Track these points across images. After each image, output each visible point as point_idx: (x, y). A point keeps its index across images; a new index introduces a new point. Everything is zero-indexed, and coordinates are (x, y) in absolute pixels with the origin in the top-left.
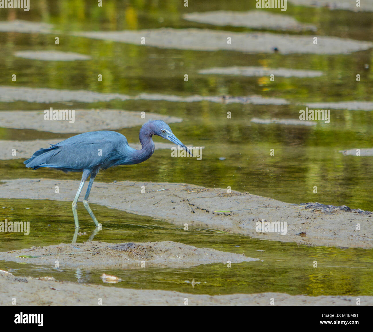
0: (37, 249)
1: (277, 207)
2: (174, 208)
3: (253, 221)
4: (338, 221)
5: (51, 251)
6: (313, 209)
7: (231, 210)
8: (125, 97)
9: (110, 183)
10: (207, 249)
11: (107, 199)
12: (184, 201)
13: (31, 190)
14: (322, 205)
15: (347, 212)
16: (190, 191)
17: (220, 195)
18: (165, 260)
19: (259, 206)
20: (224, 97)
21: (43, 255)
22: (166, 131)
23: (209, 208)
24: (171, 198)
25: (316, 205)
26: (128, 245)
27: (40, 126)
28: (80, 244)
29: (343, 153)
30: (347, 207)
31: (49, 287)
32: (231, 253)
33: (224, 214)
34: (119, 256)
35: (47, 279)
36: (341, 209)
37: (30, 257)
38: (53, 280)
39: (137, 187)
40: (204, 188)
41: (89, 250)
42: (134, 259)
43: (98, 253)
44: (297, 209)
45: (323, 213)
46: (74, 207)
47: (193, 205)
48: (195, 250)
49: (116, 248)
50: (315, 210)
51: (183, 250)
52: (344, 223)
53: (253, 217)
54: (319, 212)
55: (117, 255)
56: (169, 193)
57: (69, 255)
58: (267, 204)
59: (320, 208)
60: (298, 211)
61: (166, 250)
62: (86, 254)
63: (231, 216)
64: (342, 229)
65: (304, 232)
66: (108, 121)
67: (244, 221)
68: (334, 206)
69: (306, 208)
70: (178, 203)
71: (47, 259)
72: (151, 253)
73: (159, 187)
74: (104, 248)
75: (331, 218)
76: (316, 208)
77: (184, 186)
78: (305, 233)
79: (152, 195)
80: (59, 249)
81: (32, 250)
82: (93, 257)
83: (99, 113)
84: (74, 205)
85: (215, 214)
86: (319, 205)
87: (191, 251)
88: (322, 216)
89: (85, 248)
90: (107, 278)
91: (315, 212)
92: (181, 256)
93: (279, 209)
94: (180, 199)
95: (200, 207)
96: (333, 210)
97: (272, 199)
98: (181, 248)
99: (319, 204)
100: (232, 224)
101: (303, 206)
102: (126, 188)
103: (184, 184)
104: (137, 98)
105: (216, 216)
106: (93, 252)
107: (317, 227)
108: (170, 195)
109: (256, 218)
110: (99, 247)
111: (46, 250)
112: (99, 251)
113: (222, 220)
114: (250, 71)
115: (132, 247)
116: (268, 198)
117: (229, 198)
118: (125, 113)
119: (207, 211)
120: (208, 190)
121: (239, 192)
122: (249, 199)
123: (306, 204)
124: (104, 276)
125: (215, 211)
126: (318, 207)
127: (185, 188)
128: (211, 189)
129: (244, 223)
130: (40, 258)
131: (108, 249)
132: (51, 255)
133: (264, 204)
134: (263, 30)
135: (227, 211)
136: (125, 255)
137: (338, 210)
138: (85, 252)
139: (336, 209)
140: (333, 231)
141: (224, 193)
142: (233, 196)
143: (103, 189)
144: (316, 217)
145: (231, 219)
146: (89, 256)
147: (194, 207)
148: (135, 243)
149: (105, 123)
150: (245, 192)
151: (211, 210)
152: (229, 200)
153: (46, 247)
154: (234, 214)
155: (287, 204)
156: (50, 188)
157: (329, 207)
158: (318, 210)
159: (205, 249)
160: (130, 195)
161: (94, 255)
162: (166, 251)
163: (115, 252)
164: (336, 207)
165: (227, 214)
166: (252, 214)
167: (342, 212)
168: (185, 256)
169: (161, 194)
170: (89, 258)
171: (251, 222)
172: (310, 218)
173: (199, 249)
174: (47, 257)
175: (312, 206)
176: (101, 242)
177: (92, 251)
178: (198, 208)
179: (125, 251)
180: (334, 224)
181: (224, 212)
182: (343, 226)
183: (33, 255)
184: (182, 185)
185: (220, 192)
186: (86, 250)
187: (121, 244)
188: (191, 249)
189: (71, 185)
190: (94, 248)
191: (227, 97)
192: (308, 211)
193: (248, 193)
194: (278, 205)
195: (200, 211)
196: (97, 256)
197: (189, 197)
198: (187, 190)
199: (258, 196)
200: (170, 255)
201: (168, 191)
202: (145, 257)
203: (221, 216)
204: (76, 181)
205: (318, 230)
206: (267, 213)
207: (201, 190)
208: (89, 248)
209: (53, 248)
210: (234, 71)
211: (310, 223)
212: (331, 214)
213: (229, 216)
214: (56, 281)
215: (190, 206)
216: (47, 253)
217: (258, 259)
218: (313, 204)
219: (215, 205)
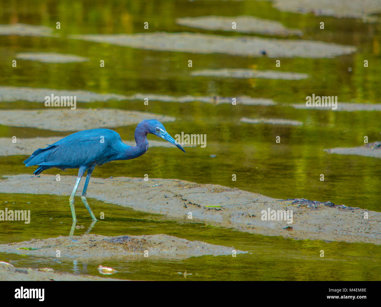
0: (36, 241)
1: (265, 202)
2: (167, 203)
3: (242, 216)
4: (323, 216)
5: (50, 244)
6: (299, 205)
7: (221, 205)
8: (121, 97)
9: (106, 179)
10: (199, 242)
11: (103, 194)
12: (177, 196)
13: (32, 185)
14: (308, 201)
15: (331, 207)
16: (183, 187)
17: (211, 190)
18: (159, 253)
19: (248, 202)
20: (215, 98)
21: (43, 247)
22: (160, 129)
23: (201, 203)
24: (164, 193)
25: (302, 201)
26: (123, 238)
27: (40, 125)
28: (78, 237)
29: (328, 152)
30: (332, 203)
31: (48, 278)
32: (221, 246)
33: (215, 209)
34: (115, 249)
35: (46, 270)
36: (326, 205)
37: (30, 249)
38: (52, 271)
39: (132, 183)
40: (196, 184)
41: (87, 242)
42: (129, 252)
43: (95, 246)
44: (284, 204)
45: (308, 208)
46: (71, 202)
47: (186, 200)
48: (187, 243)
49: (112, 240)
50: (301, 205)
51: (175, 243)
52: (329, 218)
53: (242, 211)
54: (305, 207)
55: (113, 247)
56: (163, 189)
57: (67, 248)
58: (255, 200)
59: (305, 203)
60: (285, 207)
61: (159, 242)
62: (83, 246)
63: (222, 211)
64: (327, 224)
65: (290, 226)
66: (105, 120)
67: (234, 216)
68: (319, 202)
69: (293, 204)
70: (171, 198)
71: (46, 251)
72: (145, 246)
73: (153, 182)
74: (100, 241)
75: (316, 214)
76: (302, 204)
77: (177, 182)
78: (292, 228)
79: (146, 190)
80: (58, 241)
81: (32, 243)
82: (90, 249)
83: (96, 112)
84: (71, 200)
85: (206, 209)
86: (305, 201)
87: (183, 244)
88: (307, 211)
89: (83, 240)
90: (103, 270)
91: (301, 208)
92: (174, 249)
93: (267, 205)
94: (173, 195)
95: (192, 202)
96: (318, 205)
97: (260, 195)
98: (173, 241)
99: (305, 199)
100: (222, 218)
101: (290, 202)
102: (122, 183)
103: (177, 180)
104: (132, 98)
105: (207, 211)
106: (90, 245)
107: (303, 222)
108: (164, 190)
109: (245, 213)
110: (95, 239)
111: (46, 242)
112: (96, 244)
113: (213, 214)
114: (239, 73)
115: (127, 240)
116: (257, 194)
117: (219, 193)
118: (121, 112)
119: (198, 206)
120: (200, 186)
121: (229, 188)
122: (238, 195)
123: (293, 200)
124: (101, 268)
125: (207, 206)
126: (304, 202)
127: (177, 184)
128: (203, 185)
129: (234, 218)
130: (40, 251)
131: (104, 242)
132: (50, 247)
133: (253, 200)
134: (252, 34)
135: (217, 206)
136: (120, 248)
137: (323, 206)
138: (82, 245)
139: (321, 204)
140: (318, 225)
141: (215, 189)
142: (224, 191)
143: (100, 184)
144: (302, 212)
145: (221, 214)
146: (87, 248)
147: (186, 202)
148: (130, 236)
149: (102, 122)
150: (235, 188)
151: (203, 205)
152: (219, 195)
153: (46, 240)
154: (224, 209)
155: (275, 200)
156: (49, 184)
157: (314, 203)
158: (304, 206)
159: (197, 242)
160: (125, 191)
161: (91, 247)
162: (160, 244)
163: (111, 245)
164: (321, 203)
165: (218, 208)
166: (241, 209)
167: (326, 207)
168: (178, 248)
169: (155, 190)
170: (86, 251)
171: (241, 216)
172: (296, 214)
173: (191, 242)
174: (46, 249)
175: (298, 201)
176: (98, 235)
177: (89, 243)
178: (190, 203)
179: (121, 244)
180: (319, 219)
181: (215, 207)
182: (328, 221)
183: (33, 248)
184: (175, 181)
185: (211, 188)
186: (84, 242)
187: (117, 237)
188: (183, 242)
189: (70, 181)
190: (91, 240)
191: (218, 98)
192: (294, 207)
193: (238, 189)
194: (266, 201)
195: (192, 206)
196: (94, 248)
197: (182, 193)
198: (179, 186)
199: (247, 192)
200: (163, 247)
201: (162, 187)
202: (140, 250)
203: (212, 211)
204: (74, 177)
205: (304, 225)
206: (256, 208)
207: (193, 186)
208: (87, 241)
209: (52, 240)
210: (225, 73)
211: (296, 218)
212: (317, 209)
213: (220, 210)
214: (55, 272)
215: (182, 201)
216: (46, 245)
217: (247, 252)
218: (299, 200)
219: (207, 201)
